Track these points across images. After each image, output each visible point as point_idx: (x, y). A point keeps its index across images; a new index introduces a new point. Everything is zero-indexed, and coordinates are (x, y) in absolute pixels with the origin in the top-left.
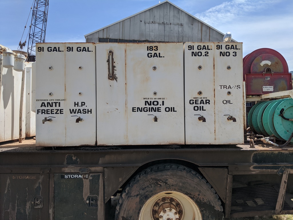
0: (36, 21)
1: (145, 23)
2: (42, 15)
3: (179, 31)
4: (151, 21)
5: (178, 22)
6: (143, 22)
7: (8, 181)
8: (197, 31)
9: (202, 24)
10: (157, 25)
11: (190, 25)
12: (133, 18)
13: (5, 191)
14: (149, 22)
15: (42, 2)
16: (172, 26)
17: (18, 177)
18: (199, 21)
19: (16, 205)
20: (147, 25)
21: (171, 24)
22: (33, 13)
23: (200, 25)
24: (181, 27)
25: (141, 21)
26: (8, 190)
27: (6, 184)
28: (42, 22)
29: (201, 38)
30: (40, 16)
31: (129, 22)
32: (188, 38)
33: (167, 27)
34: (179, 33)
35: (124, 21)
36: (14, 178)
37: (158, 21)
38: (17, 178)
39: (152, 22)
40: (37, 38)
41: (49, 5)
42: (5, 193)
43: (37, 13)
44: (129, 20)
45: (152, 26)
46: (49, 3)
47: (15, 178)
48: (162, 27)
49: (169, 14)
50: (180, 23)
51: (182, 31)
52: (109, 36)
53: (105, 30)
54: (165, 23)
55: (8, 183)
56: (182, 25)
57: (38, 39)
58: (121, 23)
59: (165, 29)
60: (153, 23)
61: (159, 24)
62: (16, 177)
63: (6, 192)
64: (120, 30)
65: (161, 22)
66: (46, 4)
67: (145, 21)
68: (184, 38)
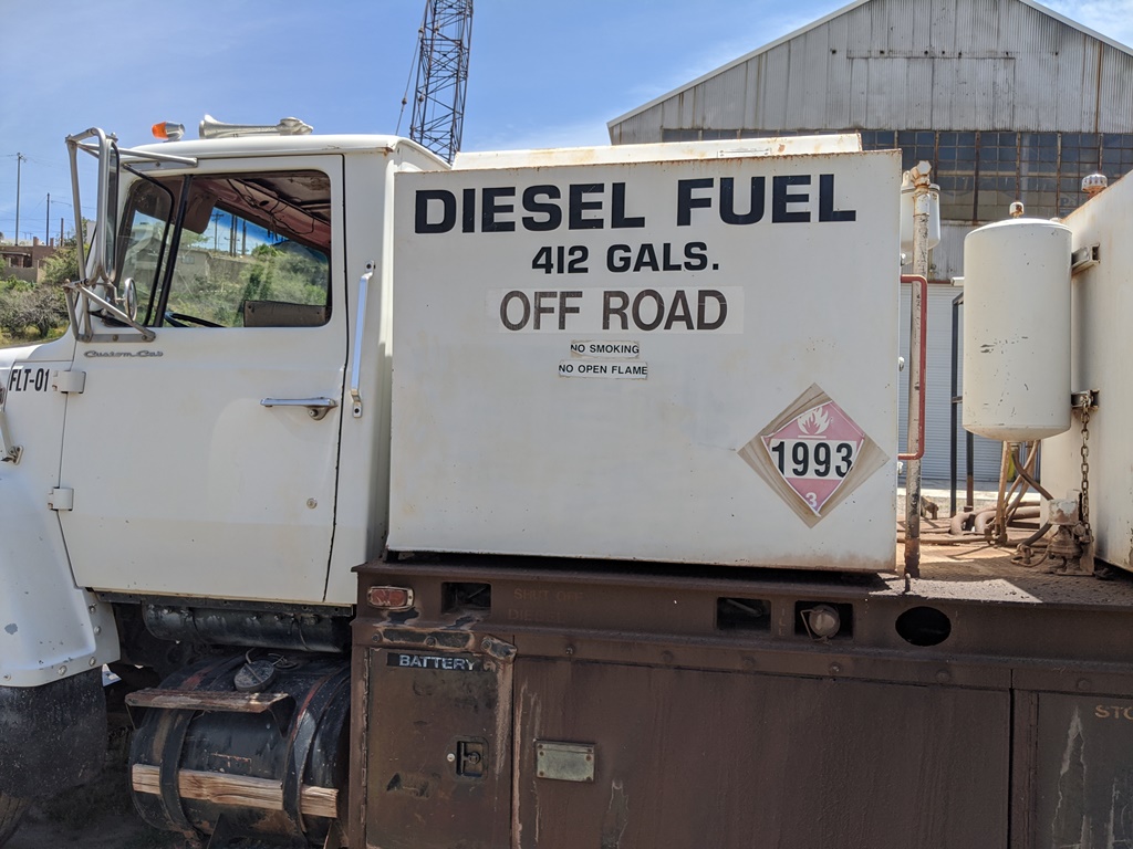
0: (431, 80)
1: (851, 58)
2: (451, 56)
3: (994, 83)
4: (877, 47)
5: (994, 47)
6: (841, 55)
7: (1076, 726)
8: (1080, 77)
9: (1103, 46)
10: (900, 63)
11: (1046, 56)
12: (802, 40)
13: (1061, 767)
14: (865, 54)
15: (451, 7)
16: (965, 63)
17: (1121, 712)
18: (1087, 38)
19: (1111, 827)
20: (859, 64)
21: (964, 55)
22: (422, 48)
23: (1092, 52)
24: (1005, 68)
25: (834, 52)
26: (1076, 764)
27: (1067, 736)
28: (453, 80)
29: (1094, 110)
30: (445, 59)
31: (786, 59)
32: (1037, 110)
33: (945, 70)
34: (995, 93)
35: (764, 56)
36: (1101, 712)
37: (906, 47)
38: (1117, 716)
39: (882, 52)
40: (436, 140)
41: (474, 16)
42: (1062, 773)
43: (435, 48)
44: (785, 49)
45: (879, 69)
46: (474, 8)
47: (1108, 714)
48: (921, 70)
49: (952, 13)
50: (1001, 50)
51: (1011, 81)
52: (704, 119)
53: (689, 97)
54: (938, 52)
55: (1072, 732)
56: (1008, 57)
57: (440, 144)
58: (753, 67)
59: (936, 78)
60: (886, 54)
61: (909, 58)
62: (1112, 712)
63: (1065, 768)
64: (745, 93)
65: (919, 50)
66: (466, 12)
67: (849, 51)
68: (1018, 111)
